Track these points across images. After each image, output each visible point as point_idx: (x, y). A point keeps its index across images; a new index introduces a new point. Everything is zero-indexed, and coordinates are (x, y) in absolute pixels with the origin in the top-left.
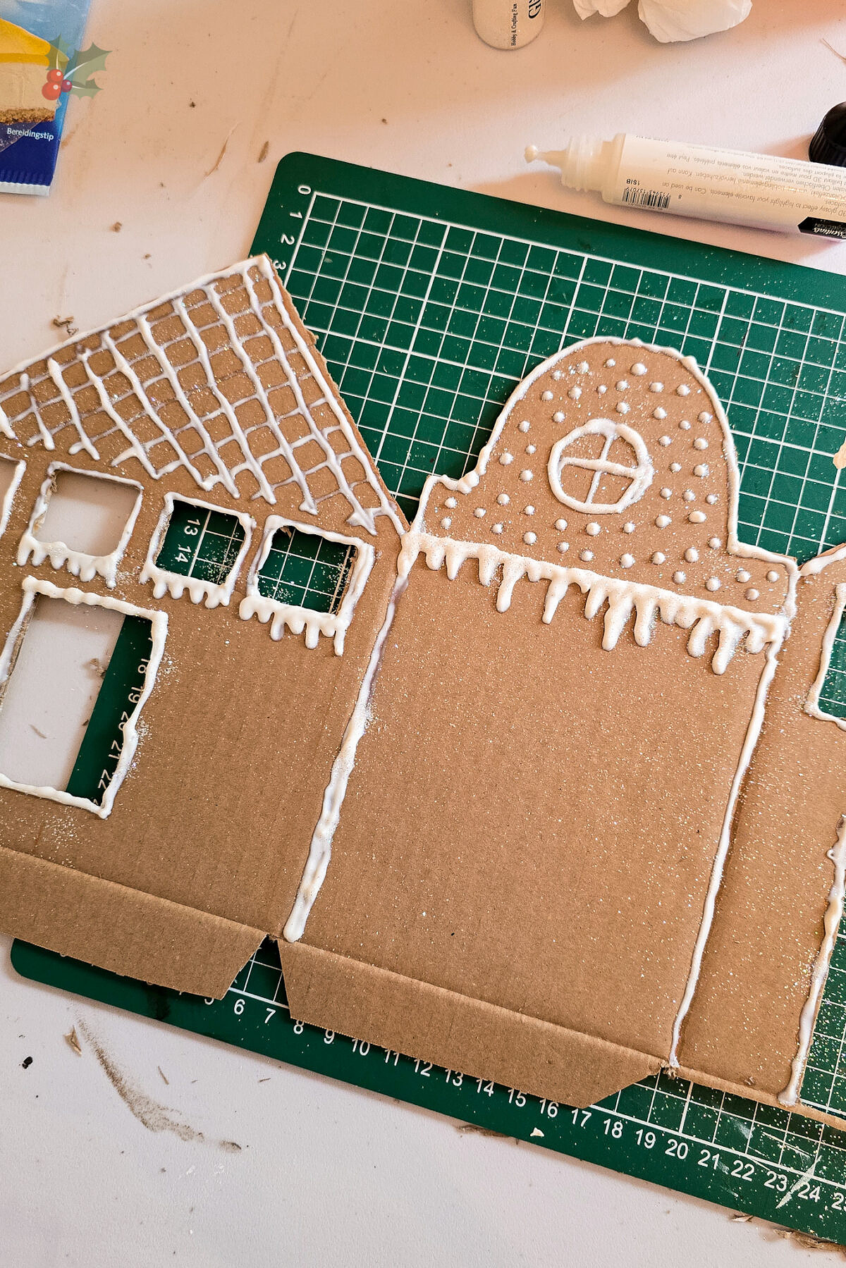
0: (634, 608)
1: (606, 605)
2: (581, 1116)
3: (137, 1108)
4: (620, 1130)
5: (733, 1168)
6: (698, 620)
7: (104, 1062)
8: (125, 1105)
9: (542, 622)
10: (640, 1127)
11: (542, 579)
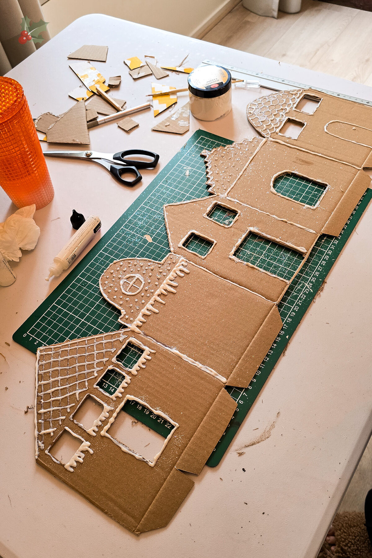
0: (168, 285)
1: (165, 290)
2: (285, 327)
3: (263, 439)
4: (290, 319)
5: (302, 298)
6: (176, 273)
7: (248, 446)
8: (262, 442)
9: (164, 304)
10: (290, 315)
11: (154, 302)
